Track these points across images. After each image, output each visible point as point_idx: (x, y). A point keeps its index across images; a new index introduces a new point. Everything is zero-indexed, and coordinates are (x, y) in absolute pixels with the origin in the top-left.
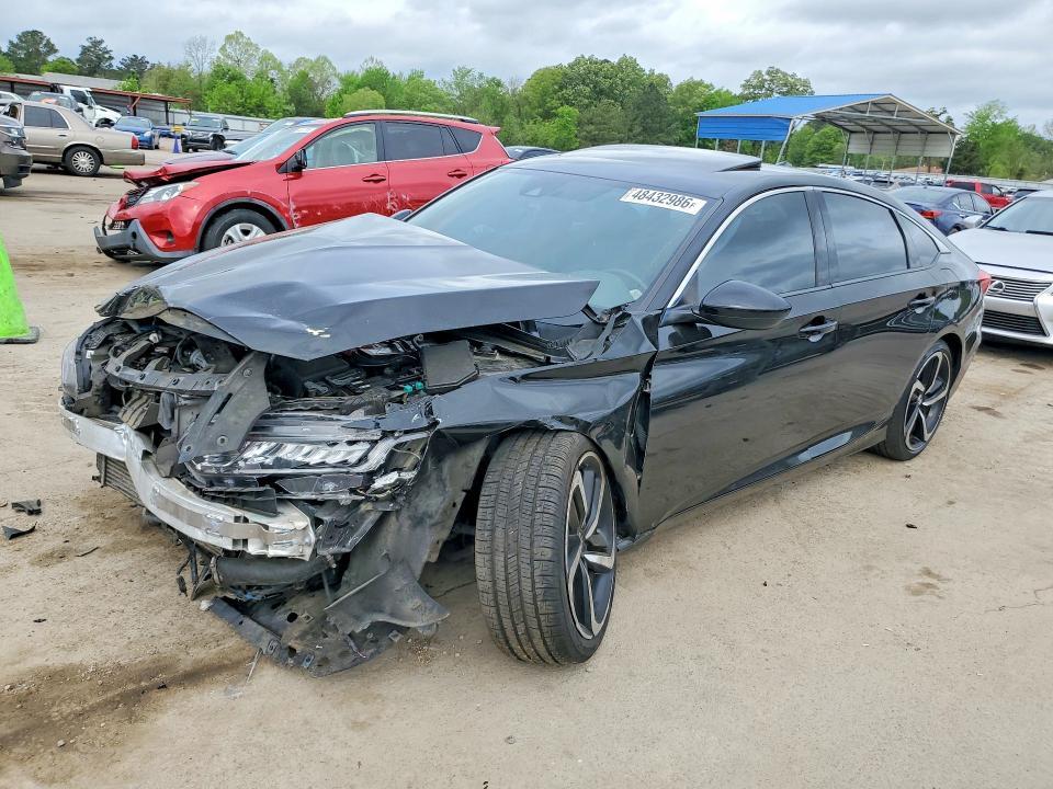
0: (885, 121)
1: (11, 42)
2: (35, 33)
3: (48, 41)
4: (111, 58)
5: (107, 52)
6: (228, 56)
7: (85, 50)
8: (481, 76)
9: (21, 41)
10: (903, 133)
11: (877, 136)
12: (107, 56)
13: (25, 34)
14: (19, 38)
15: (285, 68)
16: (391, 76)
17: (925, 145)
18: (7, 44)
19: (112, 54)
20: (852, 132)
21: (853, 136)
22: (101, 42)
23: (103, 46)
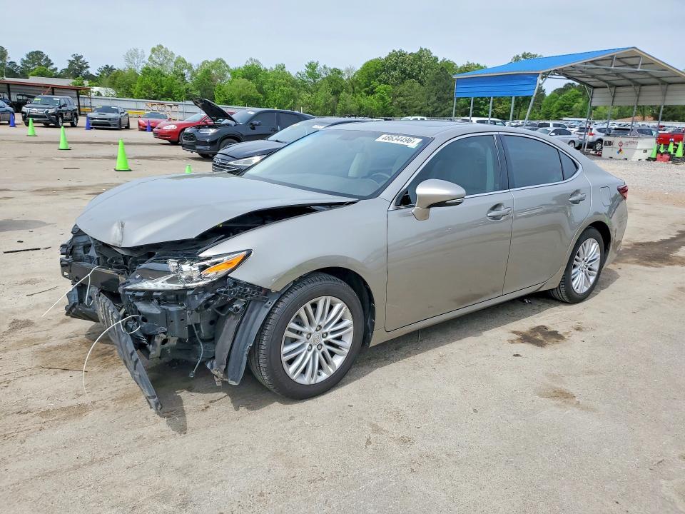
0: (625, 75)
1: (22, 59)
2: (38, 53)
3: (47, 58)
4: (87, 67)
5: (85, 64)
6: (155, 62)
7: (71, 63)
8: (326, 67)
9: (30, 59)
10: (643, 85)
11: (618, 89)
12: (85, 66)
13: (31, 54)
14: (28, 56)
15: (195, 68)
17: (665, 95)
18: (20, 60)
19: (89, 64)
20: (595, 87)
21: (596, 90)
22: (81, 57)
23: (82, 59)
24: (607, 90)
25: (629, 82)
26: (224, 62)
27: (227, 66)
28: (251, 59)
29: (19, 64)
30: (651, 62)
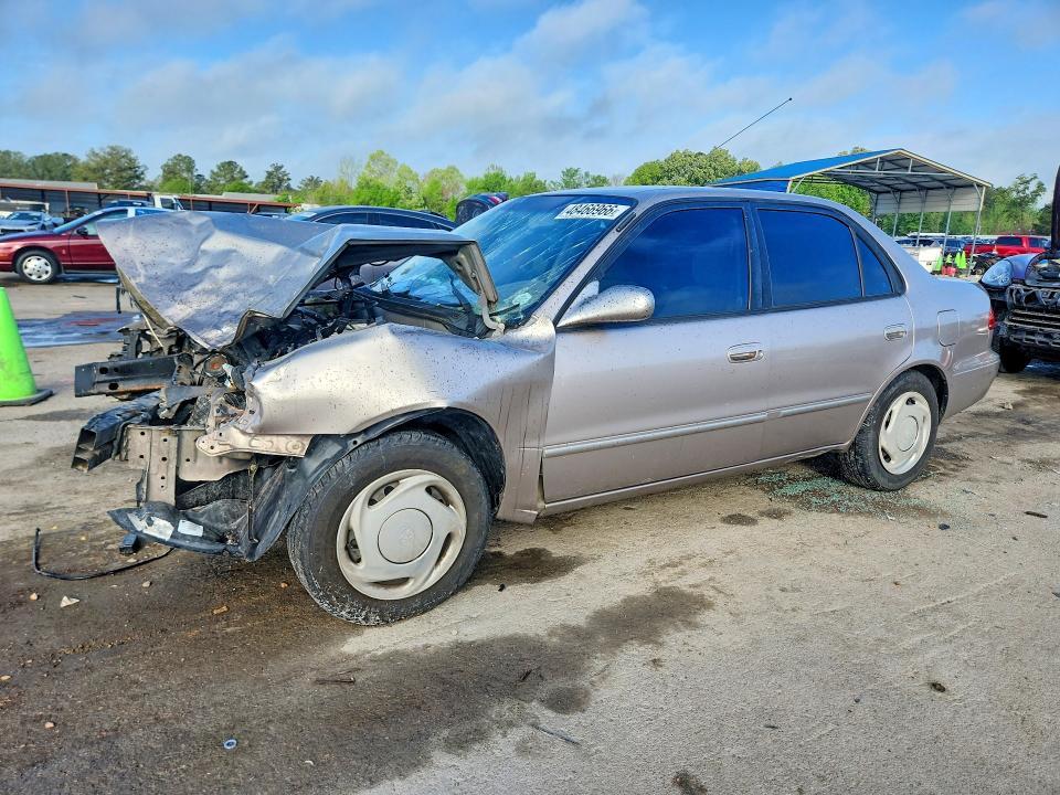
0: (908, 179)
1: (212, 172)
2: (230, 163)
3: (241, 169)
4: (288, 179)
5: (286, 175)
6: (372, 171)
7: (270, 175)
8: (587, 174)
10: (929, 189)
12: (285, 178)
13: (223, 165)
14: (219, 168)
15: (421, 179)
16: (508, 179)
17: (951, 200)
18: (209, 173)
19: (290, 176)
20: (878, 193)
21: (880, 196)
22: (281, 167)
23: (283, 170)
24: (891, 195)
25: (941, 185)
26: (458, 171)
27: (461, 176)
28: (493, 167)
29: (207, 177)
30: (920, 165)
